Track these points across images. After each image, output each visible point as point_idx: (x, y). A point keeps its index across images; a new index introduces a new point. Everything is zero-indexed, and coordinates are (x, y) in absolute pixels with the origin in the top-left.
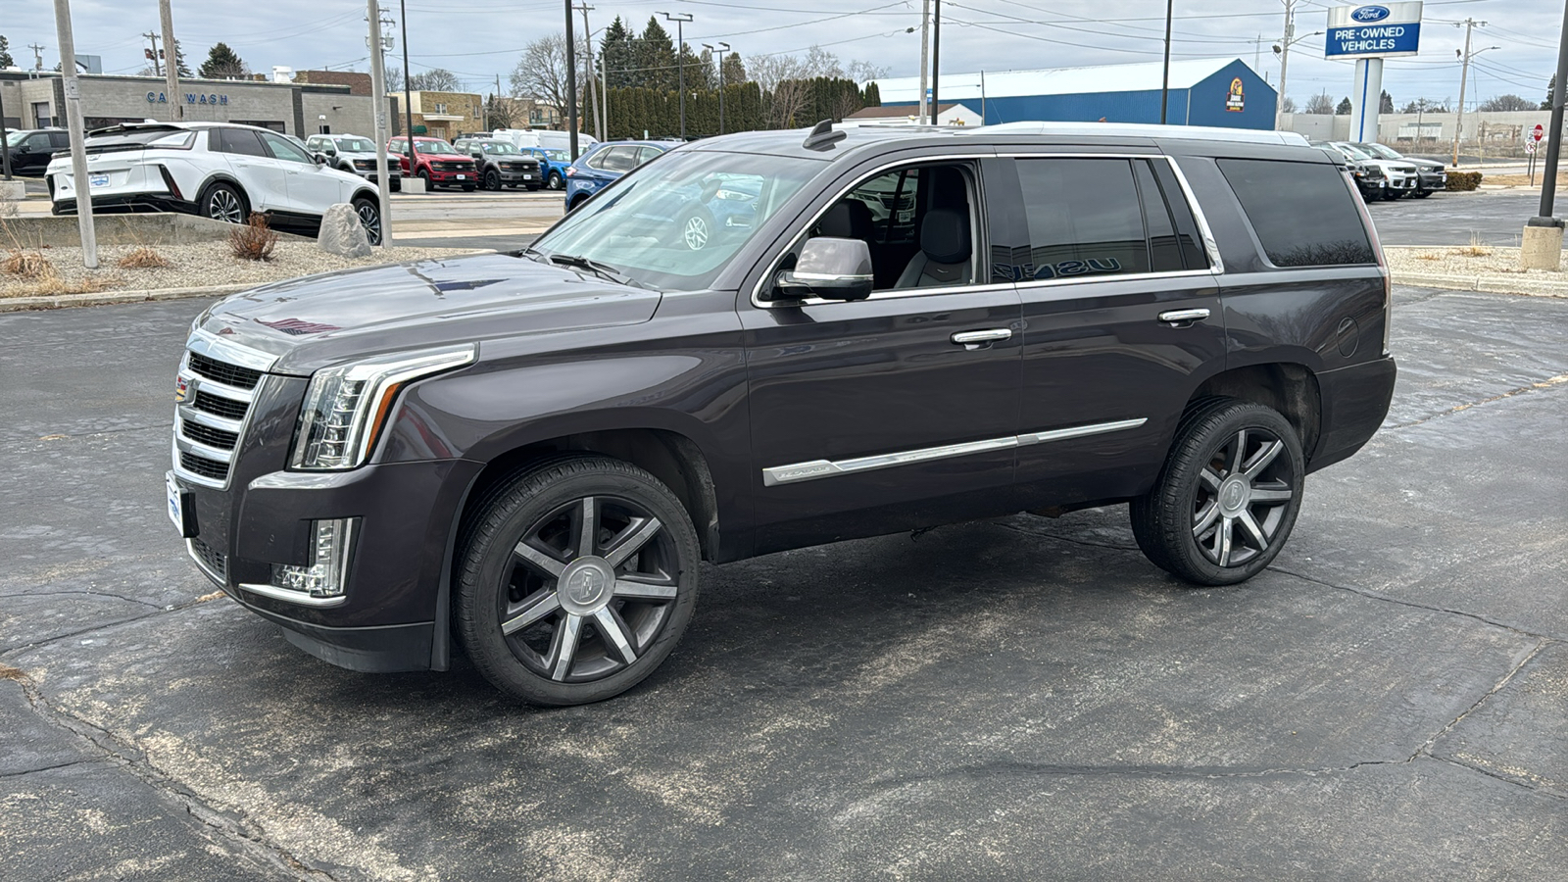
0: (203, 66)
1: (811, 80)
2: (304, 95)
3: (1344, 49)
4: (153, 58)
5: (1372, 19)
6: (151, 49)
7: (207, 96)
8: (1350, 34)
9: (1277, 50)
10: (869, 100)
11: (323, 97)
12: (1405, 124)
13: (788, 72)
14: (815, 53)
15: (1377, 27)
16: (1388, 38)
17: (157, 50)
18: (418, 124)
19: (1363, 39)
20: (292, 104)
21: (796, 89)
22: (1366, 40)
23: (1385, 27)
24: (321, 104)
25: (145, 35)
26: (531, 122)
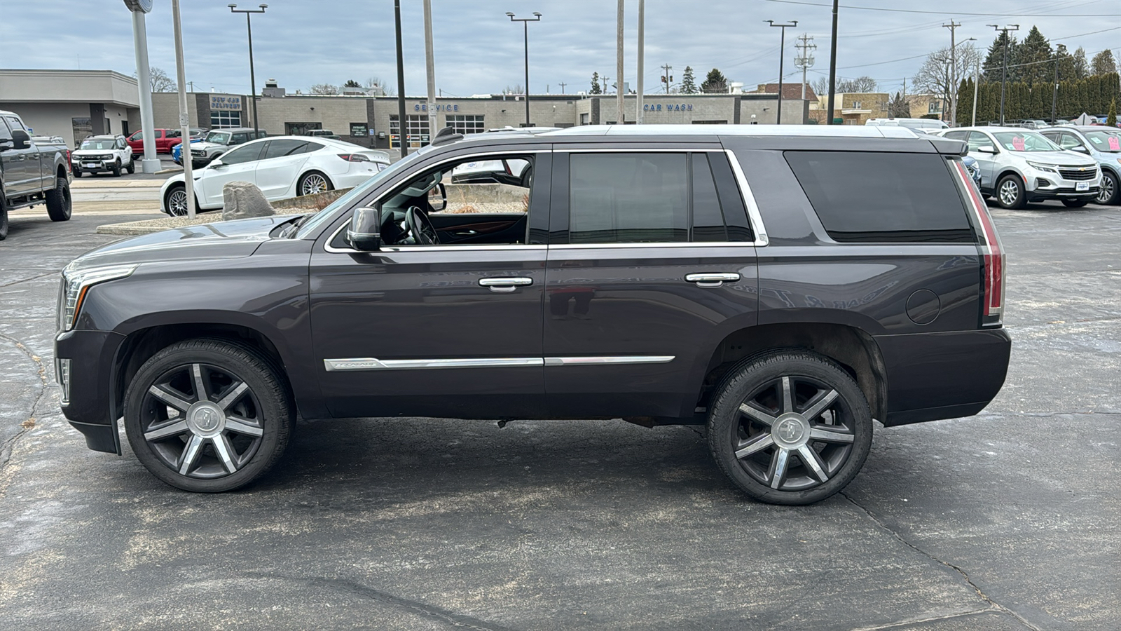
0: (702, 85)
2: (742, 102)
4: (665, 82)
6: (665, 76)
7: (680, 106)
11: (758, 102)
17: (669, 76)
18: (837, 117)
20: (733, 108)
24: (756, 107)
25: (662, 67)
26: (929, 112)
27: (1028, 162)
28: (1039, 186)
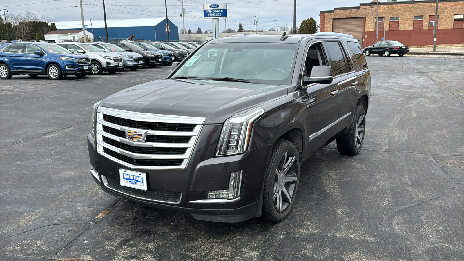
1: (31, 22)
3: (209, 16)
5: (215, 7)
8: (210, 12)
9: (181, 15)
10: (53, 29)
12: (207, 36)
13: (19, 19)
14: (27, 13)
15: (216, 10)
16: (220, 13)
19: (213, 13)
21: (26, 25)
22: (214, 13)
23: (218, 10)
27: (101, 56)
28: (108, 65)
